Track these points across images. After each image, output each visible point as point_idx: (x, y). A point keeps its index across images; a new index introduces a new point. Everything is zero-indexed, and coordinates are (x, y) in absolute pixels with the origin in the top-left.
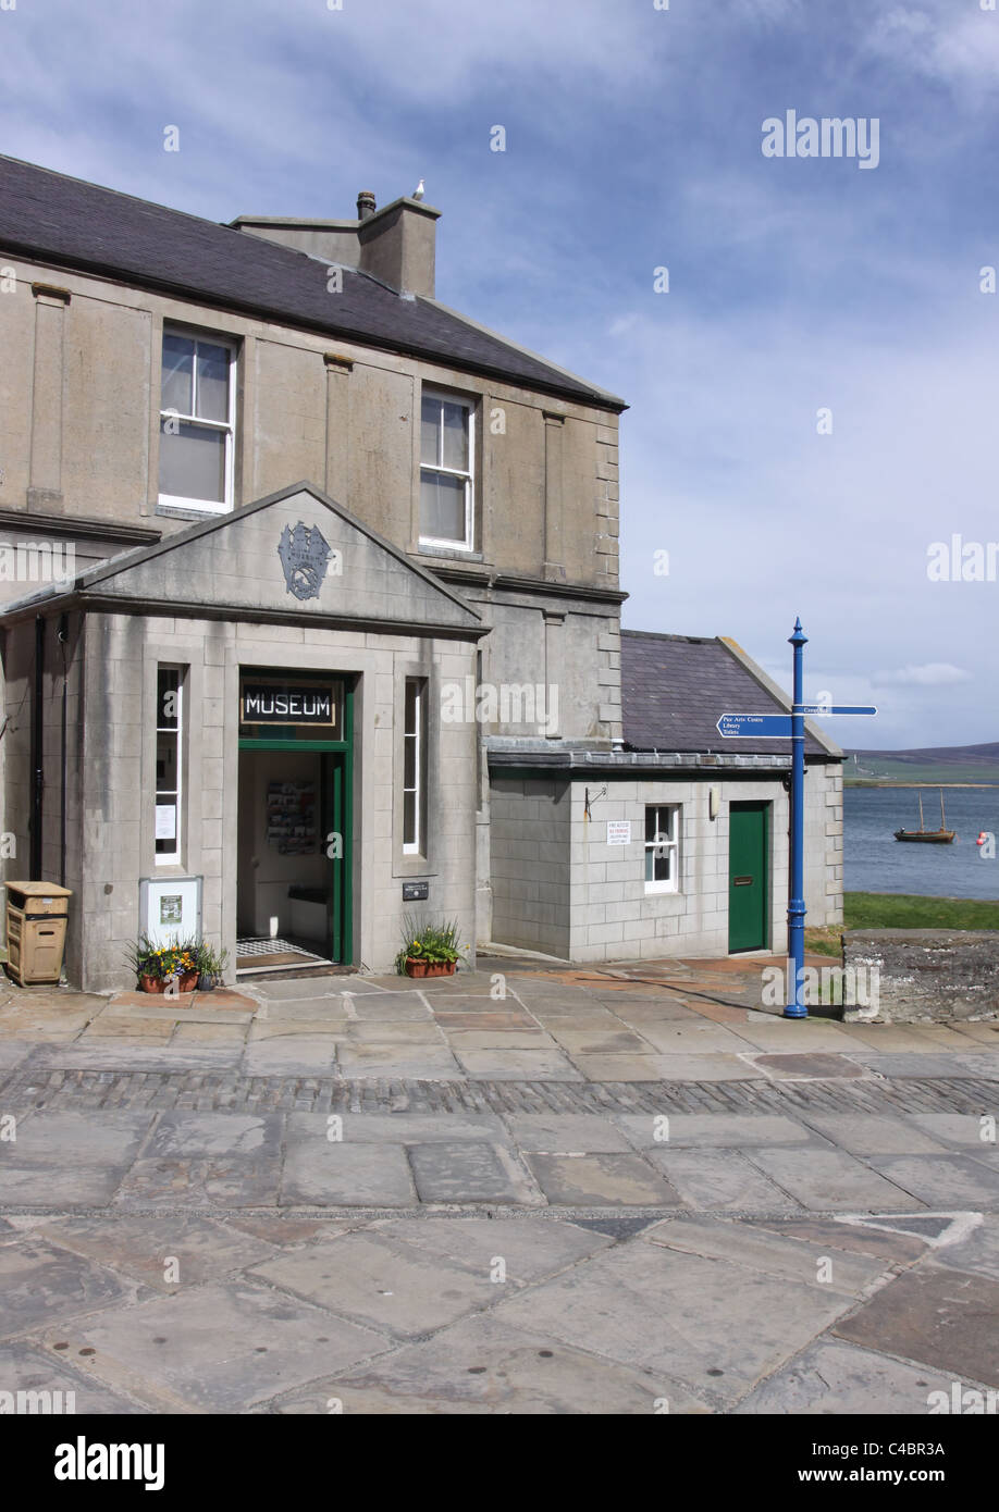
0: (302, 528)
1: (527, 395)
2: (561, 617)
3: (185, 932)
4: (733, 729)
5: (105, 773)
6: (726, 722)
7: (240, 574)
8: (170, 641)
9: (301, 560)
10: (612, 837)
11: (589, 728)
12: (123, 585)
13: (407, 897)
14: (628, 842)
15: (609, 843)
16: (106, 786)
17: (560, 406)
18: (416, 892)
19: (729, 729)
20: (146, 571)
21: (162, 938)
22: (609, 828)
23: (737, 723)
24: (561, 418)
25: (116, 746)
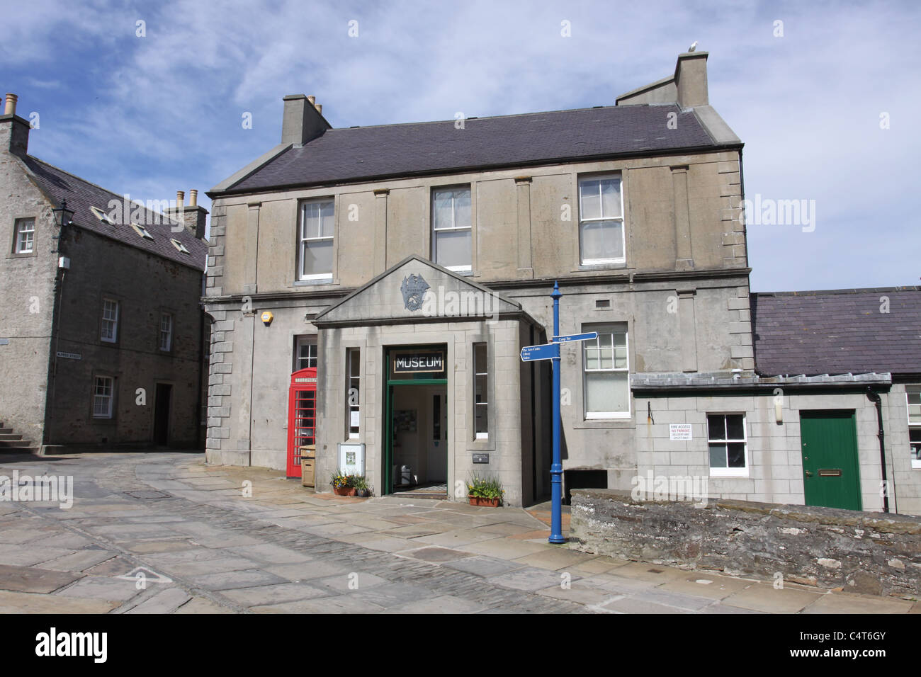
0: (413, 277)
1: (656, 160)
2: (694, 293)
3: (355, 469)
5: (324, 397)
7: (382, 304)
8: (351, 338)
9: (412, 292)
10: (674, 435)
11: (722, 364)
13: (475, 462)
14: (690, 438)
15: (672, 438)
16: (324, 402)
17: (684, 160)
18: (482, 459)
20: (340, 309)
21: (347, 470)
22: (671, 429)
24: (686, 167)
25: (329, 385)
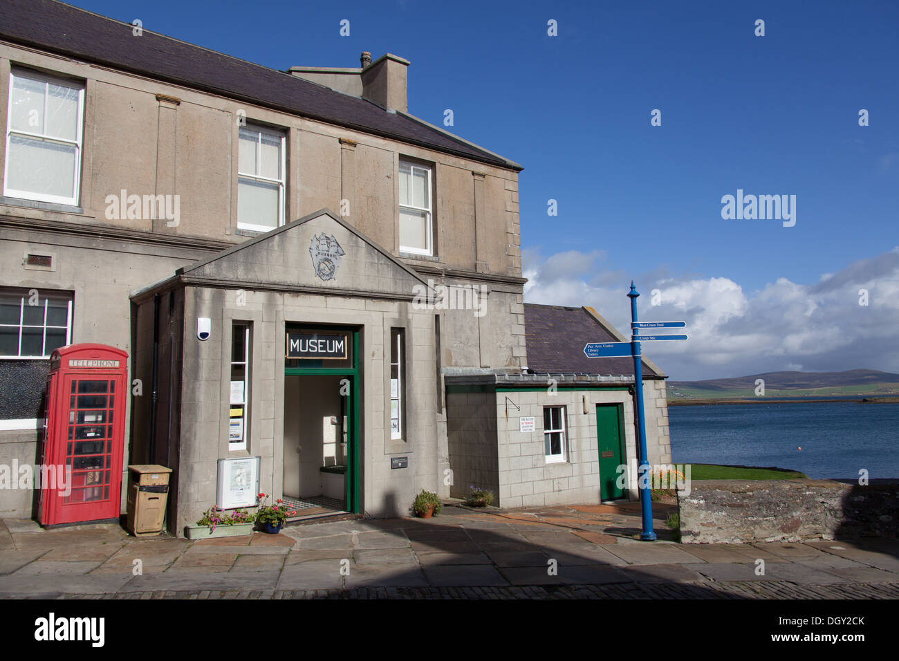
0: (324, 237)
1: (462, 161)
2: (488, 294)
4: (595, 353)
6: (590, 348)
7: (286, 265)
8: (240, 307)
9: (324, 257)
10: (523, 427)
11: (507, 361)
12: (209, 270)
13: (394, 467)
14: (534, 430)
15: (522, 431)
17: (482, 168)
18: (400, 463)
19: (591, 353)
20: (222, 264)
22: (521, 422)
23: (596, 348)
24: (484, 176)
25: (204, 373)
